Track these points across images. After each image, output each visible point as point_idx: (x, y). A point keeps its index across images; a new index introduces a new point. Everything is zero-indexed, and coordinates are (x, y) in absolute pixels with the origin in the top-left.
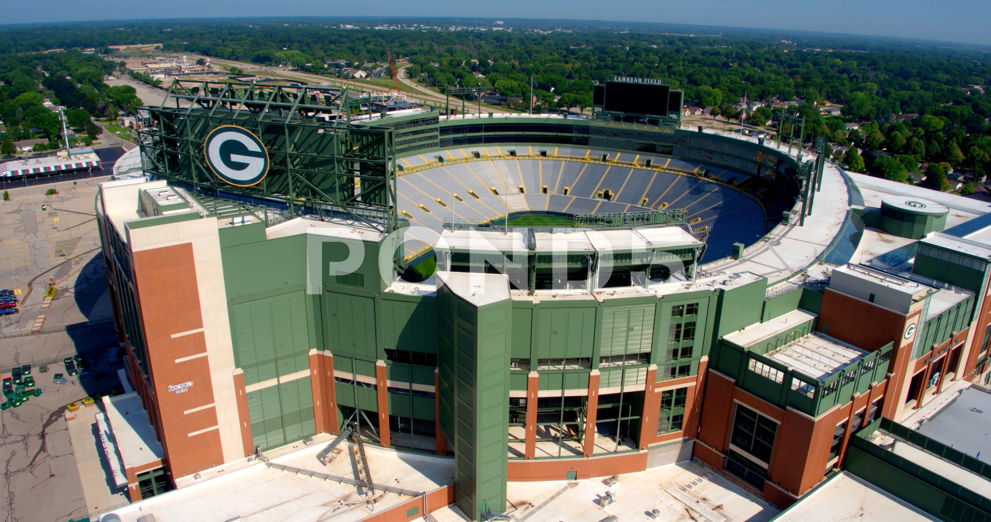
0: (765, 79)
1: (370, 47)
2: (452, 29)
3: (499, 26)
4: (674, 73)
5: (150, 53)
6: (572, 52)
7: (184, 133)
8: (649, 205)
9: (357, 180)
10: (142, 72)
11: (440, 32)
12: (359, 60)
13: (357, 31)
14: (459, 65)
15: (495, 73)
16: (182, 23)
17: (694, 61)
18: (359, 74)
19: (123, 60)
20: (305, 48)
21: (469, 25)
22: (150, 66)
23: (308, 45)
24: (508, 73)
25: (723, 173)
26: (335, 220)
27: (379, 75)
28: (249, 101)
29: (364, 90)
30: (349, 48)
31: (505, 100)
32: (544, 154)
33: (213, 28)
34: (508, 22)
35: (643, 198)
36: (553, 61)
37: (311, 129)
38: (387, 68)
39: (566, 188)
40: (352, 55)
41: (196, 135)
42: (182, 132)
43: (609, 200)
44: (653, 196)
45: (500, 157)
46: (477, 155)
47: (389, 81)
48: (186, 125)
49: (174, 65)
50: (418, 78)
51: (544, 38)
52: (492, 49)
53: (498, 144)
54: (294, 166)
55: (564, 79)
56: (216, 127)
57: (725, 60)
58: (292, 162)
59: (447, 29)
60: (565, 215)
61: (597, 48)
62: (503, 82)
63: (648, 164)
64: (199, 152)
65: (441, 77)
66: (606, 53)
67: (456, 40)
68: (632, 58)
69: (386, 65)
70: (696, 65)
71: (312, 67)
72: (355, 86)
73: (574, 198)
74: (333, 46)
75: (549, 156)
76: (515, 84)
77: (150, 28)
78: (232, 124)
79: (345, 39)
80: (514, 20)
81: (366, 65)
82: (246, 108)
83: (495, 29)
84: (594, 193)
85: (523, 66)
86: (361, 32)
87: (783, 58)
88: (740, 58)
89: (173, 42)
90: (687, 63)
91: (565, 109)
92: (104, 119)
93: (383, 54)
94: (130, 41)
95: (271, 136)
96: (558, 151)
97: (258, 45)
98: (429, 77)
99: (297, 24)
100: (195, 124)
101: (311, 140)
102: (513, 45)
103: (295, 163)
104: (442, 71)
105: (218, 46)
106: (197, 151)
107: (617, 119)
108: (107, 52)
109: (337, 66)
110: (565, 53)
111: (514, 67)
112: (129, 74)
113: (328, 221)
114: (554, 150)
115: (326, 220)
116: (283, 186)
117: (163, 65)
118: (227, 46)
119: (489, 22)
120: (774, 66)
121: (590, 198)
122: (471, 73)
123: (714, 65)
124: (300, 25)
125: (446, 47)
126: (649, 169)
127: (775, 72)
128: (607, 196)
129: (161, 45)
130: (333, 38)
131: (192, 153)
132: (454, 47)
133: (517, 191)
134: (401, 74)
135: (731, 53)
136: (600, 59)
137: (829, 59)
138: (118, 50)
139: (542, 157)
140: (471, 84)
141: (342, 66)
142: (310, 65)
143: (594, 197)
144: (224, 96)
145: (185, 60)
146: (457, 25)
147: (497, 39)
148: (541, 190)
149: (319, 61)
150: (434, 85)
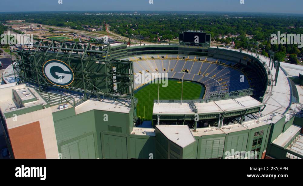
0: (225, 28)
1: (96, 21)
2: (121, 14)
3: (136, 13)
4: (195, 27)
5: (21, 23)
6: (161, 21)
7: (33, 61)
8: (202, 74)
9: (115, 84)
10: (18, 30)
11: (117, 16)
12: (93, 25)
13: (91, 15)
14: (126, 26)
15: (138, 29)
16: (32, 13)
17: (200, 23)
18: (94, 30)
19: (11, 25)
20: (74, 21)
21: (126, 13)
22: (21, 28)
23: (75, 20)
24: (143, 29)
25: (226, 62)
26: (105, 100)
27: (100, 30)
28: (63, 48)
29: (96, 35)
30: (89, 21)
31: (144, 38)
32: (163, 57)
33: (42, 15)
34: (138, 12)
35: (199, 72)
36: (156, 24)
37: (93, 62)
38: (103, 28)
39: (172, 69)
40: (90, 23)
41: (39, 63)
42: (32, 61)
43: (187, 73)
44: (203, 71)
45: (148, 59)
46: (141, 59)
47: (104, 32)
48: (34, 59)
49: (29, 27)
50: (113, 31)
51: (151, 17)
52: (135, 21)
53: (147, 54)
54: (86, 78)
55: (161, 30)
56: (48, 60)
57: (209, 22)
58: (85, 75)
59: (119, 14)
60: (173, 79)
61: (169, 20)
62: (142, 32)
63: (199, 59)
64: (41, 70)
65: (121, 31)
66: (172, 21)
67: (123, 18)
68: (181, 23)
69: (102, 27)
70: (201, 24)
71: (77, 28)
72: (93, 34)
73: (175, 72)
74: (83, 21)
75: (165, 58)
76: (146, 32)
77: (20, 15)
78: (56, 59)
79: (87, 18)
80: (140, 11)
81: (95, 27)
82: (62, 51)
83: (135, 14)
84: (182, 70)
85: (147, 26)
86: (92, 16)
87: (228, 21)
88: (214, 21)
89: (29, 19)
90: (198, 23)
91: (164, 40)
92: (4, 47)
93: (100, 23)
94: (13, 19)
95: (74, 64)
96: (168, 56)
97: (58, 20)
98: (117, 31)
99: (71, 13)
100: (38, 58)
101: (93, 66)
102: (141, 19)
103: (86, 76)
104: (121, 28)
105: (45, 21)
106: (39, 70)
107: (188, 45)
108: (5, 23)
109: (86, 27)
110: (159, 21)
111: (144, 27)
112: (13, 30)
113: (102, 101)
114: (166, 56)
115: (101, 100)
116: (81, 85)
117: (25, 27)
118: (48, 21)
119: (133, 12)
120: (226, 23)
121: (181, 72)
122: (131, 29)
123: (207, 24)
124: (72, 14)
125: (121, 20)
126: (200, 61)
127: (226, 25)
128: (186, 71)
129: (25, 20)
130: (83, 18)
131: (37, 71)
132: (124, 20)
133: (155, 71)
134: (108, 30)
135: (211, 20)
136: (171, 23)
137: (242, 20)
138: (9, 22)
139: (162, 59)
140: (132, 33)
141: (87, 27)
142: (76, 27)
143: (182, 72)
144: (51, 46)
145: (33, 26)
146: (123, 13)
147: (136, 18)
148: (163, 70)
149: (80, 26)
150: (119, 33)
